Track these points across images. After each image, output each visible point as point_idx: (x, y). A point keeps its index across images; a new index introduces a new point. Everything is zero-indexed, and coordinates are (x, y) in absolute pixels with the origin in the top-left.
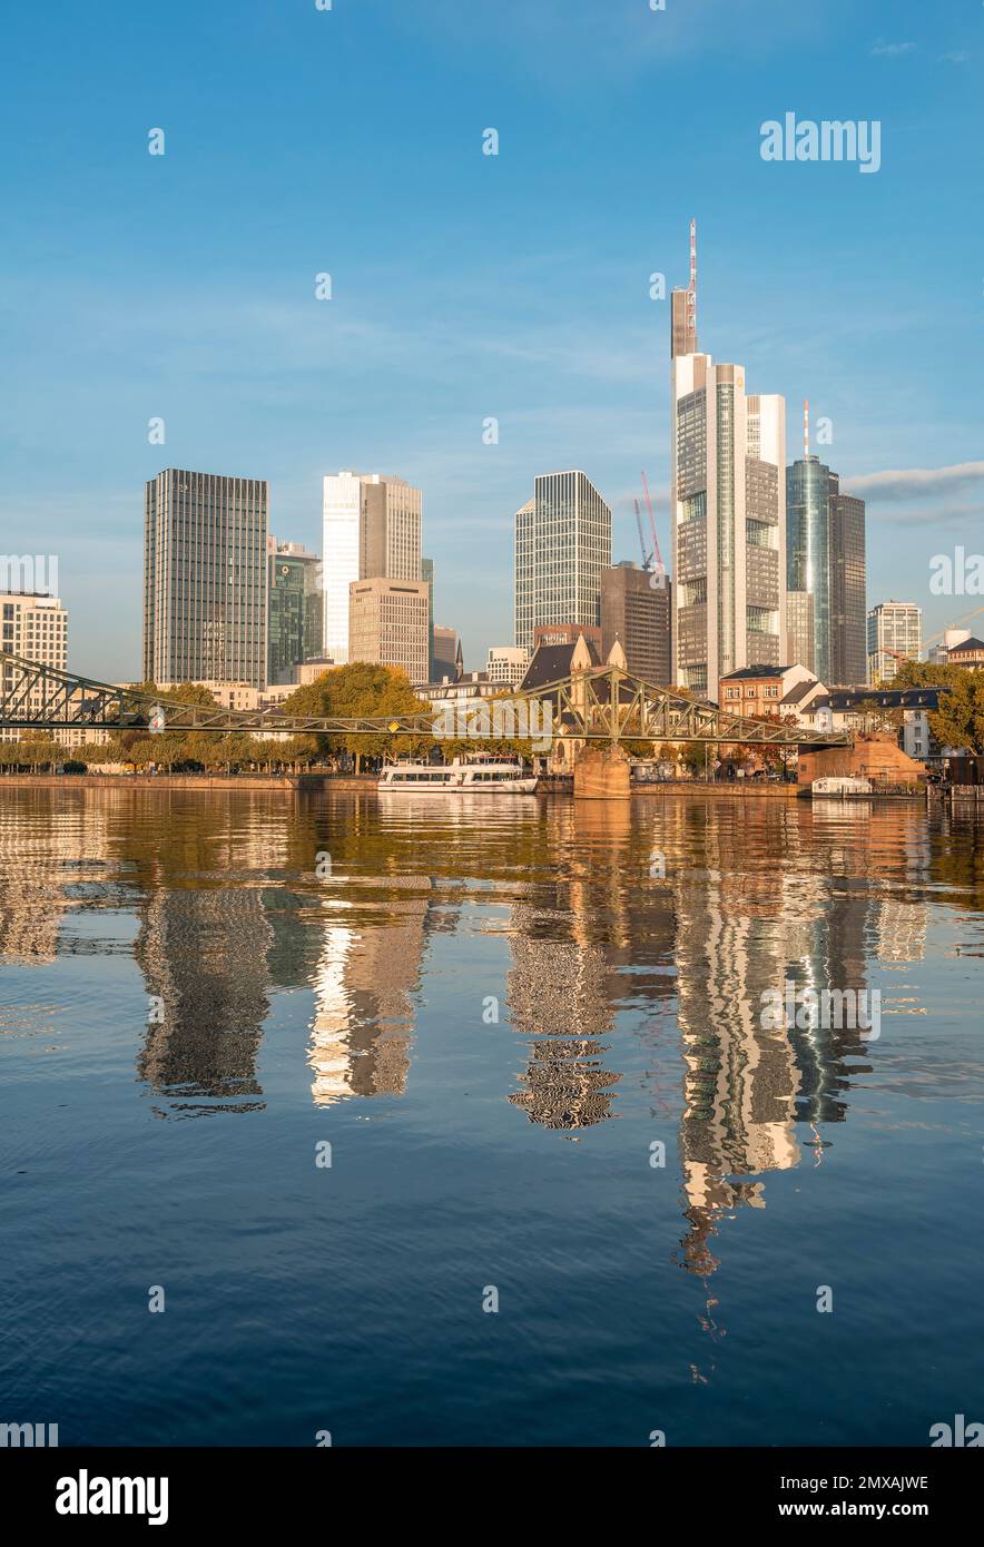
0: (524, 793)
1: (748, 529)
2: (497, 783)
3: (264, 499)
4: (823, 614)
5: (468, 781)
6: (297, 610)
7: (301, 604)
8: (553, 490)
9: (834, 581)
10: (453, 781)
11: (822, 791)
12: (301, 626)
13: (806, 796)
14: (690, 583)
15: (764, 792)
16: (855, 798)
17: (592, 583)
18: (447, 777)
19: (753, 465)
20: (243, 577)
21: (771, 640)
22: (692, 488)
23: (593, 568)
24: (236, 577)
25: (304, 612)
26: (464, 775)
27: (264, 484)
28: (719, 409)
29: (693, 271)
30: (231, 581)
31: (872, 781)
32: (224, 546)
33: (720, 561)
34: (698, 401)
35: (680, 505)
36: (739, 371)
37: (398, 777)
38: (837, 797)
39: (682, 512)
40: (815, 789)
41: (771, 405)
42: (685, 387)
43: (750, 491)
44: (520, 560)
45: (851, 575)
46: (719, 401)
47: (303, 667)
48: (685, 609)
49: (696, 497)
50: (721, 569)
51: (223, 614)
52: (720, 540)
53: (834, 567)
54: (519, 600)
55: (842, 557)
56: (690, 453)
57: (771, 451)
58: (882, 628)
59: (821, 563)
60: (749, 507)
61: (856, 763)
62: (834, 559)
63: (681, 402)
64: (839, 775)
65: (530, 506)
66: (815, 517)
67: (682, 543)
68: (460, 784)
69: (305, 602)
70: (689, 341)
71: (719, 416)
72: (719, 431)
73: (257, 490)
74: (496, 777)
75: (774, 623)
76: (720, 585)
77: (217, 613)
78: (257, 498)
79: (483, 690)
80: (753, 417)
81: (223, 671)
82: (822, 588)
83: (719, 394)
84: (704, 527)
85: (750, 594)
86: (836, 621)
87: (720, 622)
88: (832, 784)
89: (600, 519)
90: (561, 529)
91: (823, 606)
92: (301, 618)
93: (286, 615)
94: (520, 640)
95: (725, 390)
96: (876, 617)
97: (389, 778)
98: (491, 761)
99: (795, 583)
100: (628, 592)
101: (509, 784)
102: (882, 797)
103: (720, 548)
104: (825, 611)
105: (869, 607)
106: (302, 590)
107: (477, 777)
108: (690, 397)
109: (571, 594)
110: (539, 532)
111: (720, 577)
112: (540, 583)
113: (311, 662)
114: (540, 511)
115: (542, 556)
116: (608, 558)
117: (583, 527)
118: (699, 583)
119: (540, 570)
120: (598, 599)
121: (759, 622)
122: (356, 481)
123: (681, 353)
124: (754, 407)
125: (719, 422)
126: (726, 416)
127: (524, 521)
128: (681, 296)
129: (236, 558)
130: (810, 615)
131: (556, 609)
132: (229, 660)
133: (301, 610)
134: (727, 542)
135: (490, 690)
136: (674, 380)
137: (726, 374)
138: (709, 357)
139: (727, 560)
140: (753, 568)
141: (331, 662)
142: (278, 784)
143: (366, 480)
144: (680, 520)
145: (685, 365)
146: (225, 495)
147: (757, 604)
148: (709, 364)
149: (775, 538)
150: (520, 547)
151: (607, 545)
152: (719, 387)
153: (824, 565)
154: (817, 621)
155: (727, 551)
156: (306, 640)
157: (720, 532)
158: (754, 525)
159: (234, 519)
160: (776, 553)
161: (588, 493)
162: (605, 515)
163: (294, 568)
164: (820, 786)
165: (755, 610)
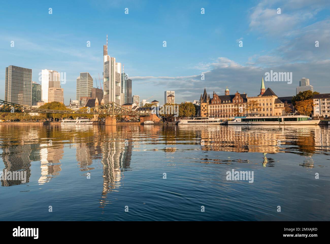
0: (90, 124)
1: (116, 83)
2: (85, 123)
3: (31, 72)
4: (126, 97)
5: (79, 122)
6: (35, 93)
7: (36, 92)
8: (84, 75)
9: (127, 92)
10: (76, 122)
11: (146, 123)
12: (36, 96)
13: (143, 124)
14: (106, 91)
15: (134, 123)
16: (152, 124)
17: (90, 90)
18: (75, 122)
19: (116, 73)
20: (27, 86)
21: (119, 100)
22: (107, 76)
23: (90, 88)
24: (25, 86)
25: (37, 93)
26: (79, 121)
27: (31, 70)
28: (111, 64)
29: (107, 42)
30: (24, 87)
31: (154, 122)
32: (23, 80)
33: (111, 88)
34: (108, 63)
35: (105, 79)
36: (115, 59)
37: (65, 122)
38: (149, 124)
39: (105, 80)
40: (145, 123)
41: (119, 64)
42: (106, 60)
43: (116, 77)
44: (77, 86)
45: (130, 91)
46: (111, 63)
47: (38, 103)
48: (105, 95)
49: (108, 78)
50: (111, 89)
51: (22, 93)
52: (111, 85)
53: (127, 90)
54: (77, 93)
55: (129, 88)
56: (107, 71)
57: (119, 72)
58: (134, 99)
59: (125, 89)
60: (116, 80)
61: (151, 119)
62: (127, 88)
63: (105, 63)
64: (149, 121)
65: (79, 77)
66: (125, 82)
67: (105, 85)
68: (78, 123)
69: (37, 92)
70: (106, 53)
71: (111, 65)
72: (111, 67)
73: (30, 71)
74: (85, 122)
75: (119, 98)
76: (111, 91)
77: (21, 92)
78: (30, 72)
79: (78, 107)
80: (116, 66)
81: (22, 103)
82: (125, 93)
83: (111, 62)
84: (109, 82)
85: (116, 93)
86: (128, 98)
87: (111, 97)
88: (148, 122)
89: (91, 80)
90: (85, 81)
91: (126, 95)
92: (36, 94)
93: (33, 94)
94: (77, 99)
95: (112, 61)
96: (133, 97)
97: (63, 122)
98: (84, 119)
99: (122, 92)
100: (96, 92)
101: (88, 123)
102: (155, 124)
103: (111, 86)
104: (126, 96)
105: (132, 96)
106: (36, 90)
107: (81, 122)
108: (106, 62)
109: (86, 92)
110: (81, 82)
111: (111, 90)
112: (81, 90)
113: (39, 102)
114: (81, 79)
115: (81, 86)
116: (93, 87)
117: (88, 81)
118: (108, 91)
119: (81, 88)
120: (91, 93)
121: (117, 97)
122: (48, 71)
123: (105, 55)
124: (116, 64)
125: (111, 66)
126: (112, 65)
127: (78, 80)
128: (105, 46)
129: (25, 83)
130: (124, 97)
131: (84, 94)
132: (24, 101)
133: (36, 93)
134: (112, 85)
135: (79, 107)
136: (104, 59)
137: (112, 59)
138: (110, 56)
139: (112, 88)
140: (116, 89)
141: (44, 102)
142: (38, 123)
143: (50, 71)
144: (105, 81)
145: (106, 57)
146: (23, 71)
147: (117, 95)
148: (110, 57)
149: (120, 85)
150: (77, 84)
151: (92, 85)
152: (111, 61)
153: (126, 89)
154: (125, 98)
155: (112, 86)
156: (37, 98)
157: (111, 83)
158: (117, 82)
159: (25, 76)
160: (120, 87)
161: (89, 76)
162: (92, 80)
163: (35, 86)
164: (146, 122)
165: (117, 96)
